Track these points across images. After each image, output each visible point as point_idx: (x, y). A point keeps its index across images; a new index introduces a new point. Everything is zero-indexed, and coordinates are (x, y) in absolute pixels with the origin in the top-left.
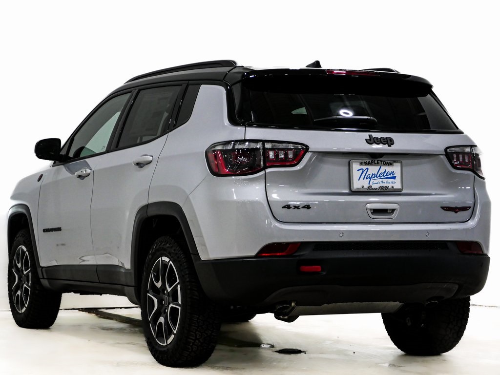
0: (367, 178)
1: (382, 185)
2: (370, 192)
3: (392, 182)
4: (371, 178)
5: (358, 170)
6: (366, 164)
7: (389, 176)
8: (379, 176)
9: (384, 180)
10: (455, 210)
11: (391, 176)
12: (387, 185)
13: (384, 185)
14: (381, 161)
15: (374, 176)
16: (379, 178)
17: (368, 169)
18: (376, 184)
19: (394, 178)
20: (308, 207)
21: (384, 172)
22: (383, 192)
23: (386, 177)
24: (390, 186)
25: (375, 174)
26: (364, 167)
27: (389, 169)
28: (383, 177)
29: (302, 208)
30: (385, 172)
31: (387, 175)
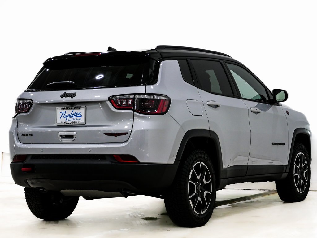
0: (65, 117)
1: (72, 121)
2: (66, 125)
3: (79, 119)
4: (67, 117)
5: (60, 113)
6: (64, 109)
7: (78, 116)
8: (72, 116)
9: (75, 118)
10: (116, 135)
11: (79, 115)
13: (74, 121)
14: (73, 107)
15: (69, 116)
16: (72, 117)
17: (66, 112)
18: (69, 121)
19: (81, 116)
20: (31, 135)
21: (75, 114)
22: (73, 125)
23: (76, 116)
24: (77, 121)
25: (70, 115)
26: (64, 111)
27: (78, 111)
28: (74, 116)
29: (29, 135)
30: (76, 113)
31: (76, 115)
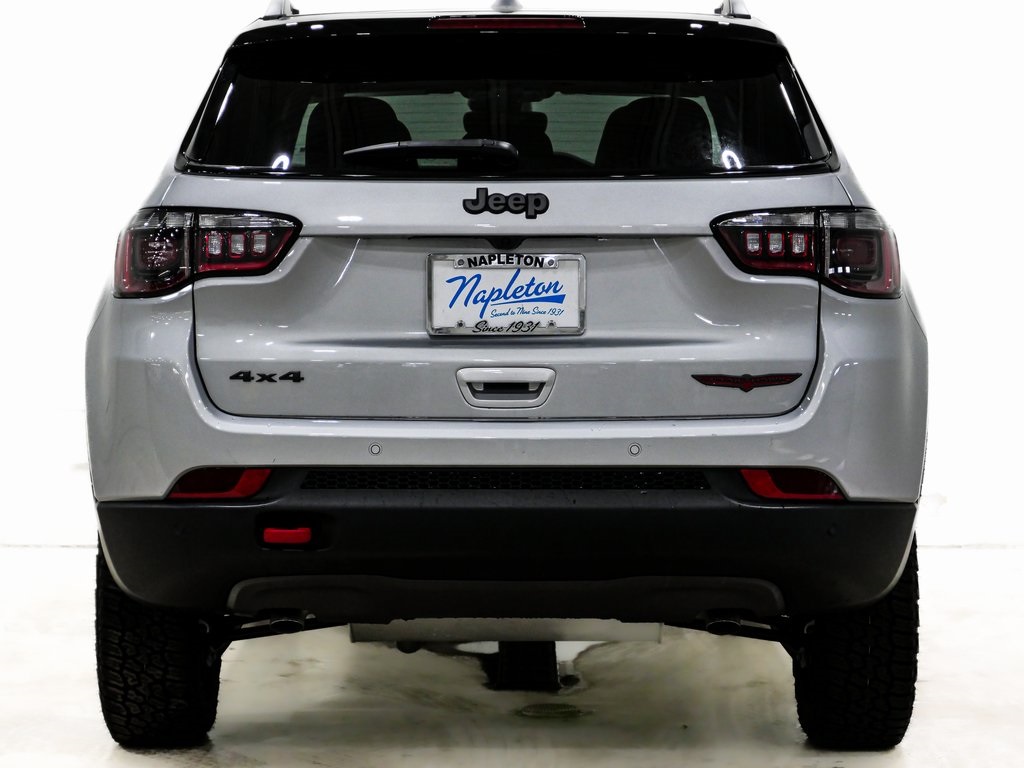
0: (475, 302)
1: (518, 318)
2: (482, 338)
3: (553, 311)
4: (487, 301)
5: (449, 281)
6: (472, 263)
7: (544, 295)
8: (514, 295)
9: (528, 306)
10: (746, 383)
11: (551, 293)
12: (535, 319)
13: (525, 318)
14: (519, 256)
15: (499, 294)
16: (512, 299)
17: (479, 277)
18: (501, 317)
19: (560, 299)
20: (296, 377)
21: (529, 286)
22: (521, 337)
23: (534, 296)
24: (544, 320)
25: (500, 291)
26: (469, 273)
27: (543, 277)
28: (524, 298)
29: (282, 378)
30: (532, 283)
31: (536, 292)
